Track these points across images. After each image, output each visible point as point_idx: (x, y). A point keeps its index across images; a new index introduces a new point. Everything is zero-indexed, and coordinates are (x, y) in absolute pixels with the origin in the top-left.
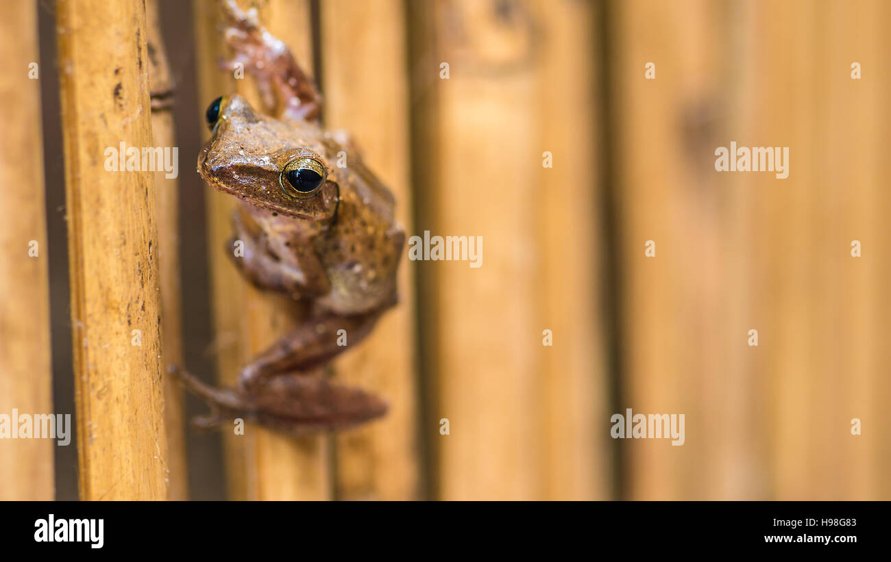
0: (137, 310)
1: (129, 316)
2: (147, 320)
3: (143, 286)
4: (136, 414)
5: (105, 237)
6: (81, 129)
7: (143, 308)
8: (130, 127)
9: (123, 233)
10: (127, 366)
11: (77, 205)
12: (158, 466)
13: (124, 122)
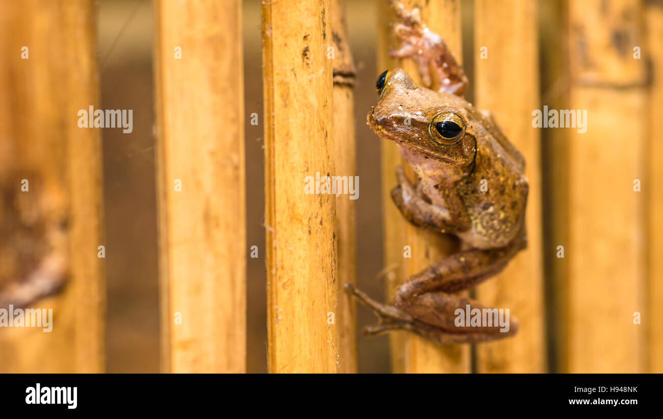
0: (316, 224)
1: (310, 227)
2: (324, 233)
3: (321, 206)
4: (313, 305)
5: (292, 163)
6: (276, 79)
7: (321, 223)
8: (314, 81)
9: (306, 163)
10: (307, 266)
11: (272, 137)
12: (331, 349)
13: (310, 77)
